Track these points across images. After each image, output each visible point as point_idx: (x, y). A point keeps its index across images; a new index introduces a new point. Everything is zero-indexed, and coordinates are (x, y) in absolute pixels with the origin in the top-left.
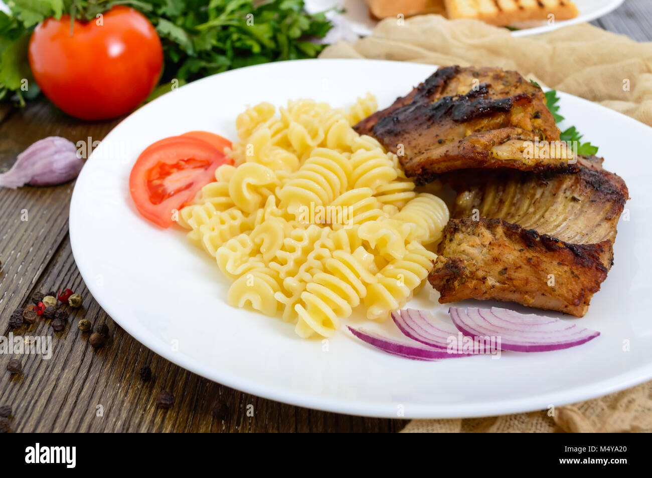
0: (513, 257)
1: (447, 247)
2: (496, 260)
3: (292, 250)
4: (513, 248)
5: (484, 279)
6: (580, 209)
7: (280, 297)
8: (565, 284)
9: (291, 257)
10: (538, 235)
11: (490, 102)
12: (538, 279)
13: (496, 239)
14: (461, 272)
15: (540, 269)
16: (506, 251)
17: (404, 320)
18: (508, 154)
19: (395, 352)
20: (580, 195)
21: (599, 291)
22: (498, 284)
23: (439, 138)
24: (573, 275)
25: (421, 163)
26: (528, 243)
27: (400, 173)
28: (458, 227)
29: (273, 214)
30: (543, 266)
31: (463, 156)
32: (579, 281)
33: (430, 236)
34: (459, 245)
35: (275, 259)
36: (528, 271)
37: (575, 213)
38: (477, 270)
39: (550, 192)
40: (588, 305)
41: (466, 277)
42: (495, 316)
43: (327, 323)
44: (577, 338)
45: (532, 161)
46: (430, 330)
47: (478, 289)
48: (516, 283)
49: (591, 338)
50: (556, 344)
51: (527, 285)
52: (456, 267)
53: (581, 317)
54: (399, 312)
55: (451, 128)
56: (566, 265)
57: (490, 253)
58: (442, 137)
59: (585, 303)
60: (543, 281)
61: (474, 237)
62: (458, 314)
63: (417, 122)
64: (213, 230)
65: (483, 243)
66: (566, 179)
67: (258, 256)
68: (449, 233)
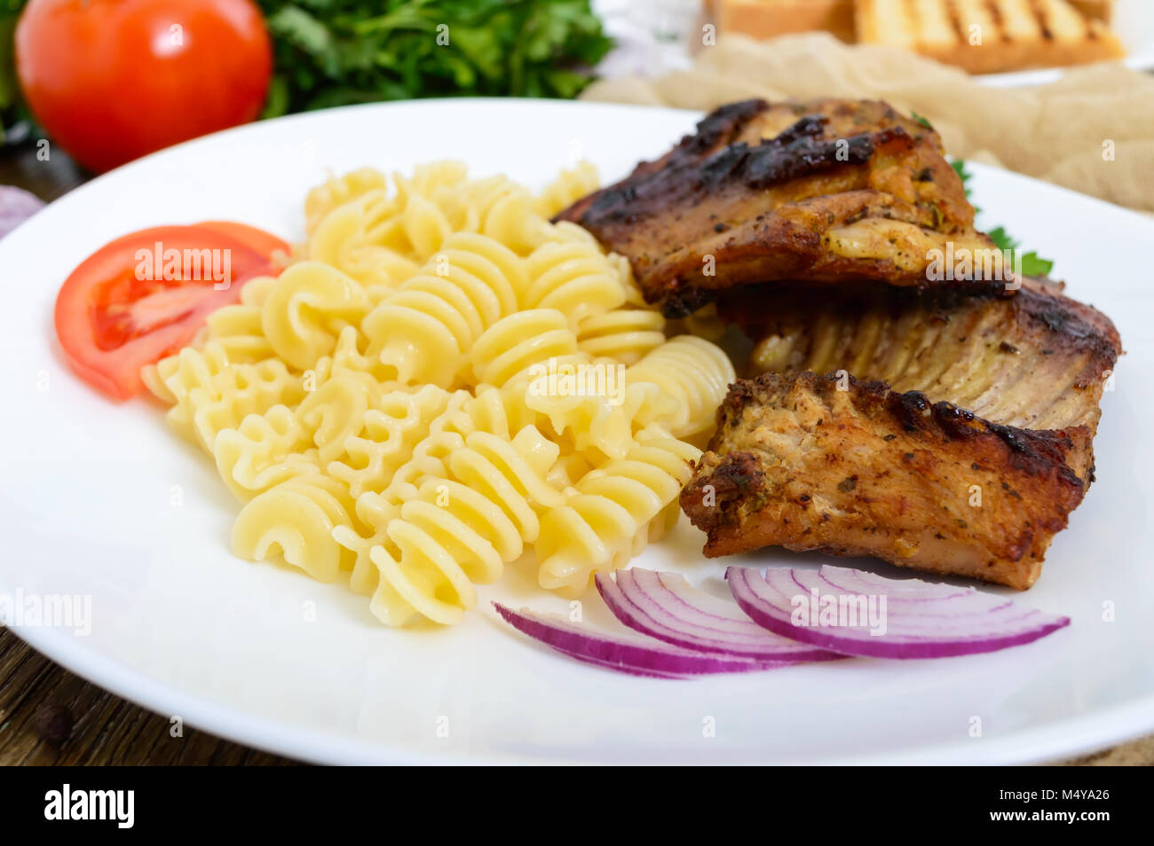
0: (871, 452)
1: (726, 440)
2: (832, 459)
3: (382, 436)
4: (871, 433)
5: (805, 500)
6: (1018, 367)
7: (346, 536)
8: (989, 511)
9: (379, 452)
10: (927, 403)
11: (825, 145)
12: (927, 499)
13: (833, 415)
14: (753, 482)
15: (932, 478)
16: (855, 439)
17: (622, 591)
18: (863, 245)
19: (597, 657)
20: (1019, 341)
21: (1066, 528)
22: (836, 512)
23: (716, 222)
24: (1006, 492)
25: (676, 265)
26: (905, 422)
27: (633, 294)
28: (751, 393)
29: (350, 365)
30: (940, 471)
31: (764, 242)
32: (1020, 505)
33: (692, 420)
34: (752, 430)
35: (345, 458)
36: (904, 483)
37: (1008, 375)
38: (790, 480)
39: (954, 335)
40: (1041, 559)
41: (765, 495)
42: (830, 583)
43: (445, 594)
44: (1016, 629)
45: (914, 262)
46: (680, 612)
47: (790, 522)
48: (879, 509)
49: (1049, 629)
50: (971, 640)
51: (901, 514)
52: (743, 472)
53: (1026, 588)
54: (613, 576)
55: (743, 200)
56: (989, 469)
57: (820, 443)
58: (722, 220)
59: (1033, 555)
60: (939, 505)
61: (784, 411)
62: (744, 579)
63: (673, 197)
64: (220, 398)
65: (805, 424)
66: (987, 309)
67: (310, 452)
68: (732, 409)
